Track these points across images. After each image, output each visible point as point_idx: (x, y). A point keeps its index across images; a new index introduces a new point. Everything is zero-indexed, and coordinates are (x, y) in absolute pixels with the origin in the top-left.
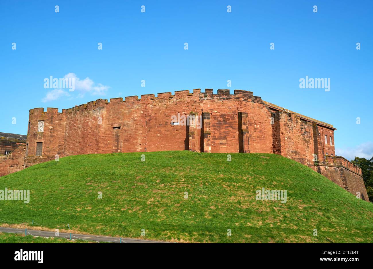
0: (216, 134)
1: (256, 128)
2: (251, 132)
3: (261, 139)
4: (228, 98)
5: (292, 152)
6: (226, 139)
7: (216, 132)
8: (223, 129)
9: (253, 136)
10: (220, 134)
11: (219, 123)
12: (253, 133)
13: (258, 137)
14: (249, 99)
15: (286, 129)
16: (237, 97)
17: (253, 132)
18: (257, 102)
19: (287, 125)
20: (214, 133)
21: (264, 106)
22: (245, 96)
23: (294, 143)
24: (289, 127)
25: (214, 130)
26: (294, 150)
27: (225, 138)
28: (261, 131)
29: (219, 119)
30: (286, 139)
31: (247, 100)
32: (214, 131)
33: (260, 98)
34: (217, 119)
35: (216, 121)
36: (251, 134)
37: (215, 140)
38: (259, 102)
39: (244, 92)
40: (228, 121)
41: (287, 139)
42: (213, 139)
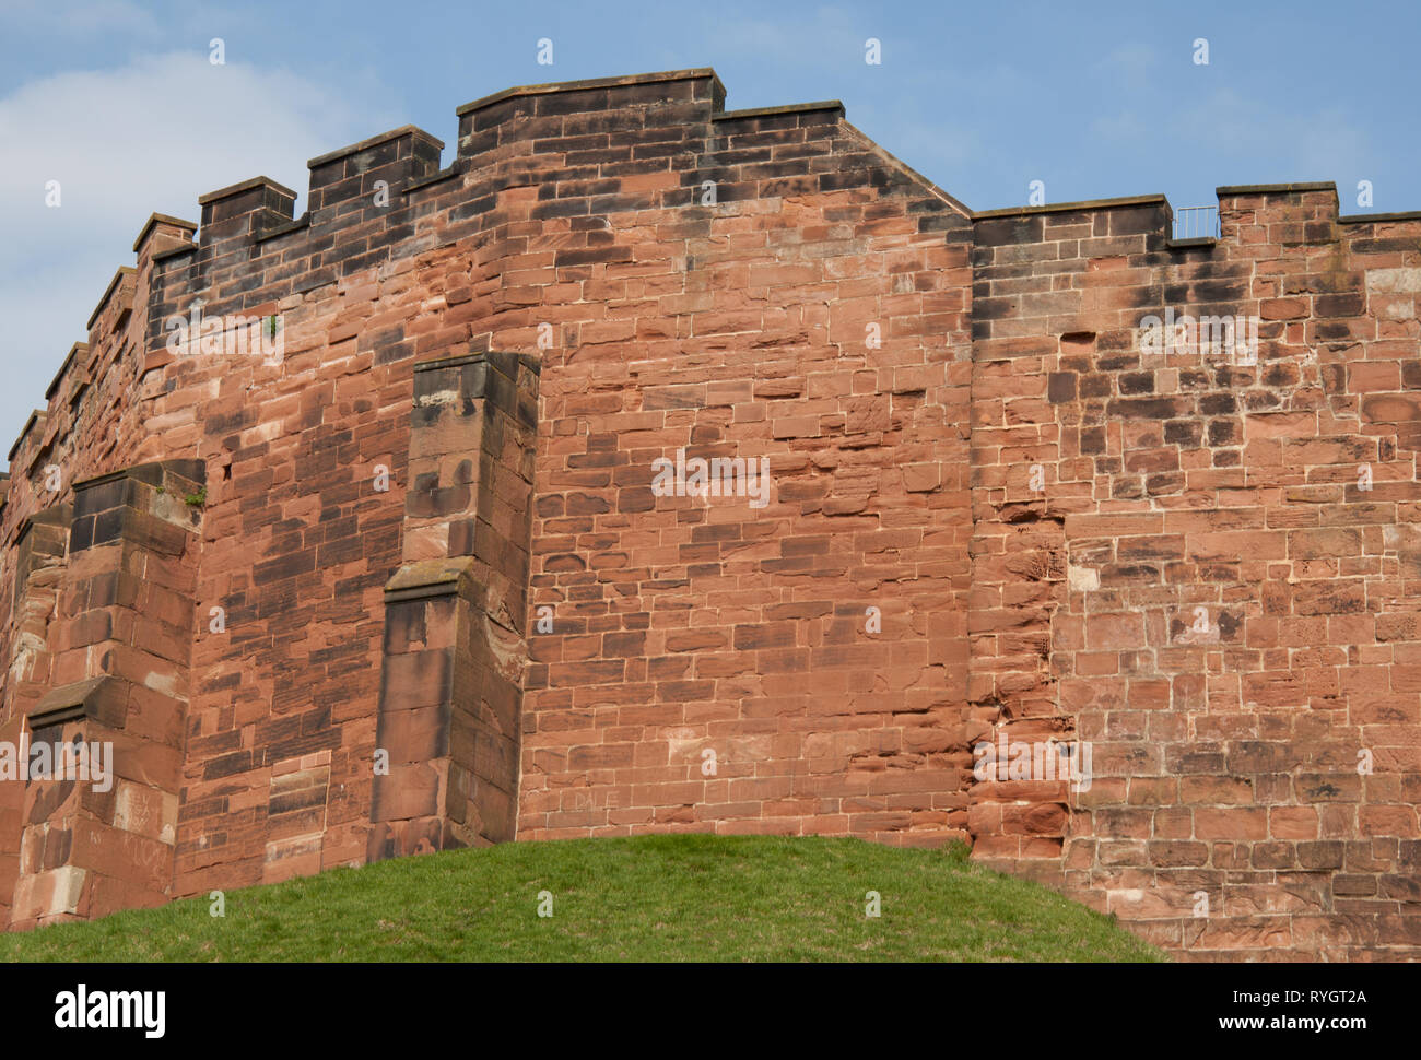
0: (251, 696)
1: (716, 531)
2: (628, 591)
3: (790, 663)
5: (1191, 760)
6: (333, 741)
7: (250, 679)
8: (311, 626)
9: (657, 640)
10: (282, 687)
11: (288, 566)
12: (675, 596)
13: (748, 638)
14: (644, 169)
15: (1093, 441)
16: (474, 188)
17: (676, 585)
18: (761, 182)
19: (1115, 376)
20: (226, 694)
21: (886, 212)
22: (580, 148)
23: (1254, 614)
24: (1163, 408)
25: (237, 654)
26: (1236, 722)
27: (318, 730)
28: (795, 557)
29: (290, 508)
30: (1084, 579)
31: (614, 187)
32: (234, 667)
33: (835, 110)
34: (275, 518)
35: (264, 538)
36: (639, 621)
37: (231, 781)
38: (801, 168)
39: (561, 99)
40: (361, 519)
41: (1104, 577)
42: (213, 771)
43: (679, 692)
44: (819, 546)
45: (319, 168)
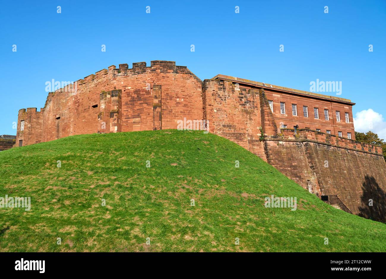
0: (130, 112)
1: (178, 103)
2: (171, 107)
3: (185, 115)
4: (143, 72)
5: (224, 126)
6: (140, 117)
7: (129, 110)
8: (137, 107)
9: (173, 112)
10: (134, 112)
11: (133, 100)
12: (175, 108)
13: (181, 112)
14: (170, 70)
15: (215, 100)
16: (153, 69)
17: (175, 107)
18: (180, 72)
19: (217, 94)
20: (127, 112)
21: (191, 77)
22: (164, 66)
23: (228, 115)
24: (220, 97)
25: (127, 108)
26: (227, 123)
27: (138, 116)
28: (185, 105)
29: (133, 95)
30: (215, 111)
31: (167, 71)
32: (127, 109)
33: (186, 67)
34: (131, 96)
35: (130, 98)
36: (172, 110)
37: (128, 120)
38: (184, 72)
39: (162, 62)
40: (142, 97)
41: (217, 111)
42: (126, 118)
43: (176, 116)
44: (187, 105)
45: (134, 64)
